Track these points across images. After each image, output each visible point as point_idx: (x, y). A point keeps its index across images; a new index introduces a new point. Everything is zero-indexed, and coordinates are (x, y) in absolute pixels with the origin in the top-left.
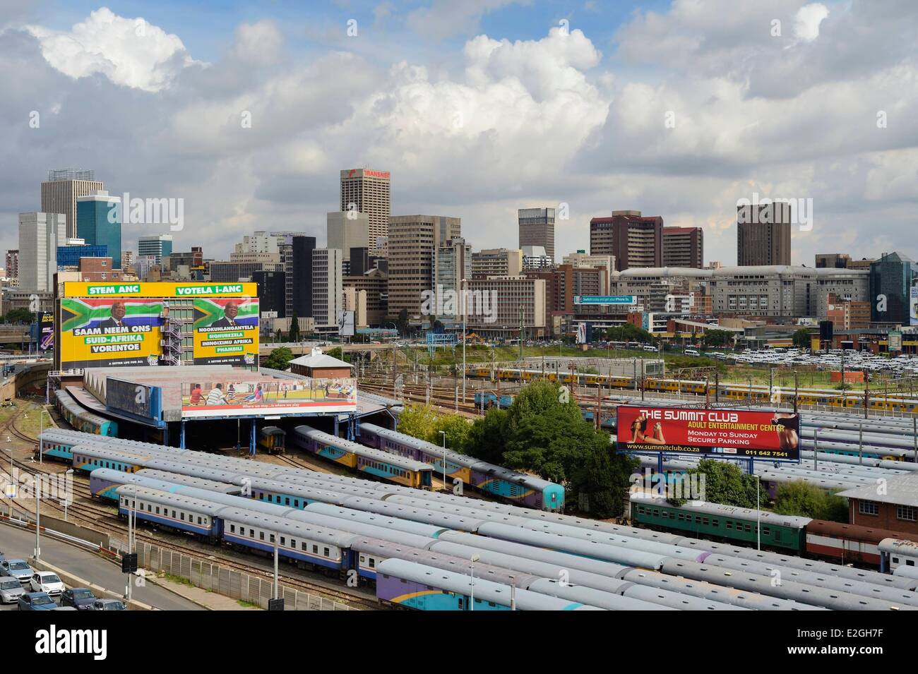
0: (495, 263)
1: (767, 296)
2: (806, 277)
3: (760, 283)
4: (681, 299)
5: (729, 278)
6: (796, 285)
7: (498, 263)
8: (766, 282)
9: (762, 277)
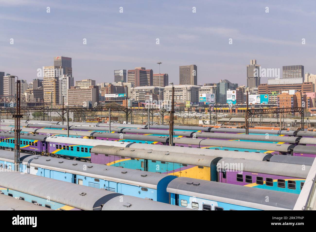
0: (86, 84)
1: (182, 95)
2: (196, 89)
3: (180, 91)
4: (149, 96)
5: (170, 89)
6: (192, 91)
7: (88, 84)
8: (182, 91)
9: (181, 89)
